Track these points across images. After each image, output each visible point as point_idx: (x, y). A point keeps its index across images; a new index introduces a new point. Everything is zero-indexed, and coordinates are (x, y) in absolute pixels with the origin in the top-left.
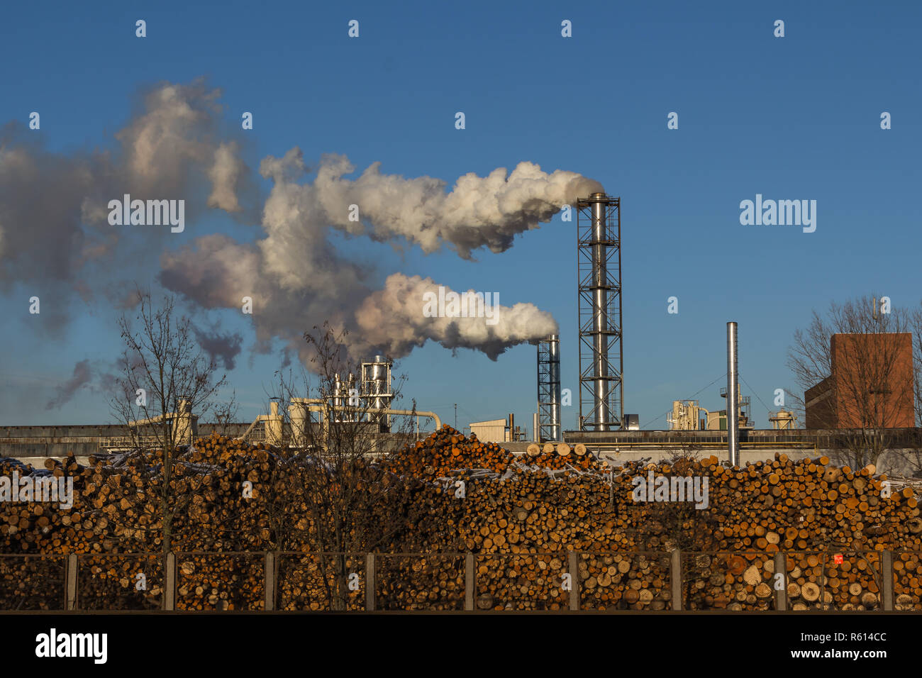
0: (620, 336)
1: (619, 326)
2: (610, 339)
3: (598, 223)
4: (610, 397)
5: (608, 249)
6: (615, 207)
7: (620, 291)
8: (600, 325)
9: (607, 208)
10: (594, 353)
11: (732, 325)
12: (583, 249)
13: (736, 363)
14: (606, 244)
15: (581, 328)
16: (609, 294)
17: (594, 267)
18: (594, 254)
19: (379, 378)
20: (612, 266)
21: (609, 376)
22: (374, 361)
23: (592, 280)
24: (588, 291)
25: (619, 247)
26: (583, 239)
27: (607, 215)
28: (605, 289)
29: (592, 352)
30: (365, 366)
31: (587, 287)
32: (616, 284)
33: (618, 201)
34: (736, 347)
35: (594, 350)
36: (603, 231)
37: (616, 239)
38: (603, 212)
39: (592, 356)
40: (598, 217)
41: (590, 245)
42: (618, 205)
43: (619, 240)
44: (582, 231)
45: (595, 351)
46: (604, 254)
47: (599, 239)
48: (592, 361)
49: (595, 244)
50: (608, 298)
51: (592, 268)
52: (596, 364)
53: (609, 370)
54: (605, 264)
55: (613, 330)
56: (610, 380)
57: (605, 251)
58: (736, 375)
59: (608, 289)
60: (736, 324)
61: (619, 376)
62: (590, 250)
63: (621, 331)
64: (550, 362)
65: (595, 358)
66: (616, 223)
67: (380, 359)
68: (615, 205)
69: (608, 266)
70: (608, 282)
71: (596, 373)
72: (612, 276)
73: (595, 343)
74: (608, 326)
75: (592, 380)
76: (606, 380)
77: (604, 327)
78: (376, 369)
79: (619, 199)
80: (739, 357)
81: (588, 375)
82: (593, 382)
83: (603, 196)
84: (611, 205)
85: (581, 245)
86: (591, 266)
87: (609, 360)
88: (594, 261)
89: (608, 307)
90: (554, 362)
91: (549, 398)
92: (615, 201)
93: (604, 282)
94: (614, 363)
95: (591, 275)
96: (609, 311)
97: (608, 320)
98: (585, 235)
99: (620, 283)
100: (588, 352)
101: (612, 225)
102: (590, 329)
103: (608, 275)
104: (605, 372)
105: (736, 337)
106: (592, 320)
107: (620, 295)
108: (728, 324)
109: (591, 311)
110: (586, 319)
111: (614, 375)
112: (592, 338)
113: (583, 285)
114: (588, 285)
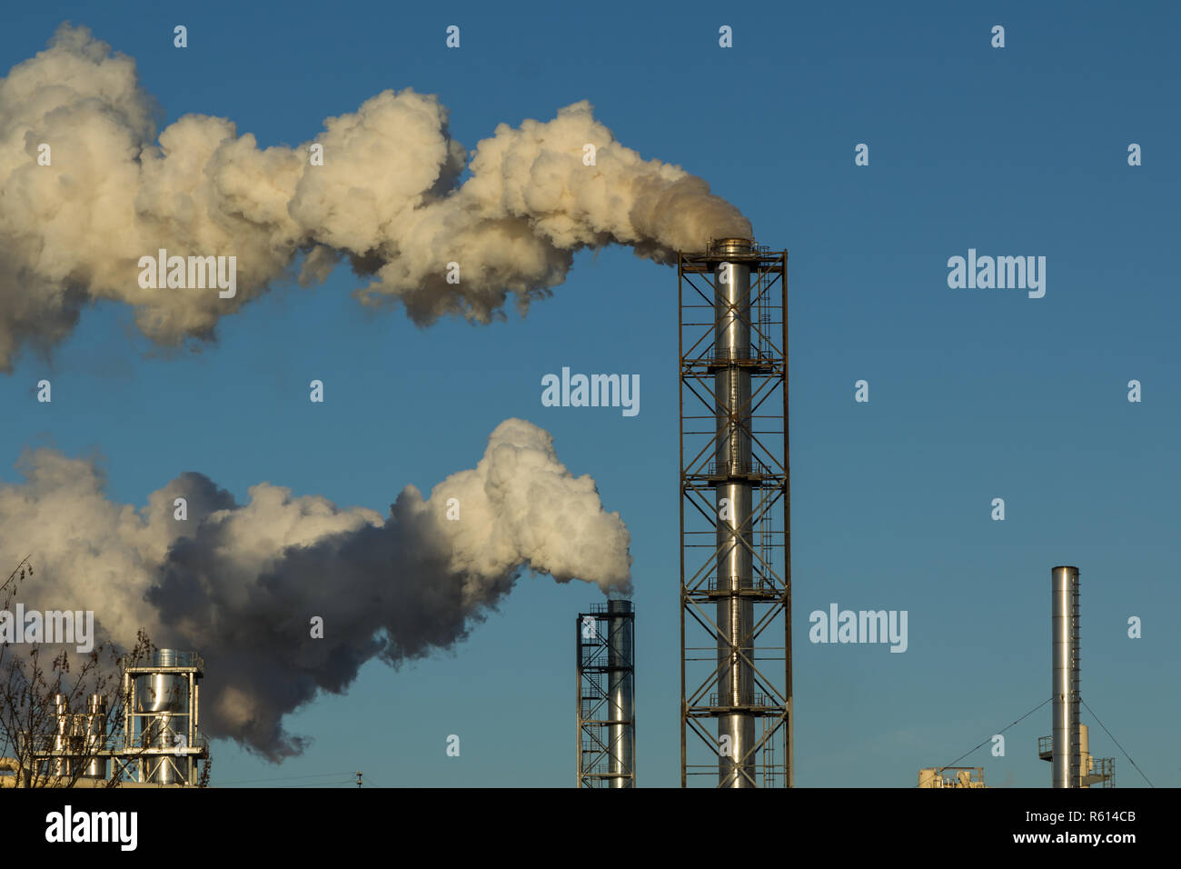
0: (786, 603)
1: (783, 579)
2: (760, 610)
3: (731, 314)
4: (759, 758)
5: (756, 382)
6: (773, 276)
7: (785, 489)
8: (734, 574)
9: (754, 277)
10: (720, 645)
11: (1065, 575)
12: (693, 382)
13: (1075, 671)
14: (750, 368)
15: (686, 583)
16: (757, 496)
17: (720, 428)
18: (720, 393)
19: (167, 707)
20: (765, 423)
21: (756, 705)
22: (156, 662)
23: (714, 459)
24: (704, 488)
25: (784, 376)
26: (694, 356)
27: (754, 294)
28: (748, 483)
29: (714, 643)
30: (133, 675)
31: (703, 478)
32: (776, 470)
33: (783, 260)
34: (1075, 629)
35: (720, 639)
36: (744, 334)
37: (777, 356)
38: (744, 285)
39: (715, 654)
40: (732, 301)
41: (712, 370)
42: (782, 271)
43: (784, 360)
44: (691, 336)
45: (722, 641)
46: (745, 393)
47: (732, 356)
48: (714, 666)
49: (724, 369)
50: (754, 506)
51: (713, 428)
52: (723, 675)
53: (757, 689)
54: (748, 418)
55: (767, 586)
56: (759, 714)
57: (749, 386)
58: (1076, 702)
59: (756, 484)
60: (1074, 572)
61: (782, 703)
62: (711, 382)
63: (789, 589)
64: (610, 670)
65: (722, 658)
66: (776, 315)
67: (172, 657)
68: (774, 270)
69: (756, 425)
70: (755, 465)
71: (724, 696)
72: (767, 450)
73: (722, 621)
74: (756, 578)
75: (715, 714)
76: (749, 714)
77: (745, 580)
78: (159, 684)
79: (785, 253)
80: (1082, 654)
81: (704, 703)
82: (717, 719)
83: (746, 245)
84: (764, 269)
85: (687, 370)
86: (711, 425)
87: (757, 665)
88: (720, 411)
89: (756, 528)
90: (619, 669)
91: (605, 760)
92: (774, 260)
93: (745, 466)
94: (769, 671)
95: (713, 448)
96: (757, 539)
97: (756, 563)
98: (698, 344)
99: (786, 468)
100: (703, 644)
101: (767, 320)
102: (708, 583)
103: (755, 448)
104: (747, 696)
105: (1075, 606)
106: (715, 562)
107: (787, 499)
108: (1056, 571)
109: (713, 539)
110: (700, 560)
111: (769, 703)
112: (713, 607)
113: (692, 471)
114: (705, 471)
